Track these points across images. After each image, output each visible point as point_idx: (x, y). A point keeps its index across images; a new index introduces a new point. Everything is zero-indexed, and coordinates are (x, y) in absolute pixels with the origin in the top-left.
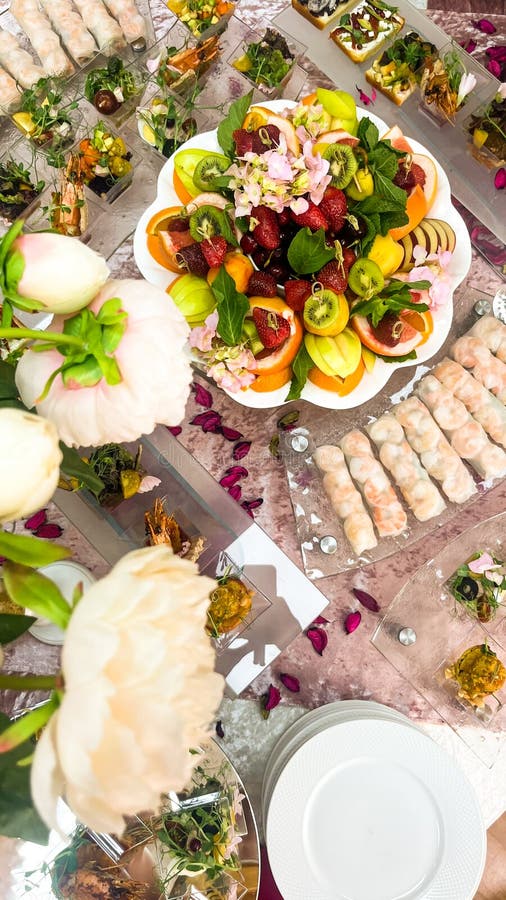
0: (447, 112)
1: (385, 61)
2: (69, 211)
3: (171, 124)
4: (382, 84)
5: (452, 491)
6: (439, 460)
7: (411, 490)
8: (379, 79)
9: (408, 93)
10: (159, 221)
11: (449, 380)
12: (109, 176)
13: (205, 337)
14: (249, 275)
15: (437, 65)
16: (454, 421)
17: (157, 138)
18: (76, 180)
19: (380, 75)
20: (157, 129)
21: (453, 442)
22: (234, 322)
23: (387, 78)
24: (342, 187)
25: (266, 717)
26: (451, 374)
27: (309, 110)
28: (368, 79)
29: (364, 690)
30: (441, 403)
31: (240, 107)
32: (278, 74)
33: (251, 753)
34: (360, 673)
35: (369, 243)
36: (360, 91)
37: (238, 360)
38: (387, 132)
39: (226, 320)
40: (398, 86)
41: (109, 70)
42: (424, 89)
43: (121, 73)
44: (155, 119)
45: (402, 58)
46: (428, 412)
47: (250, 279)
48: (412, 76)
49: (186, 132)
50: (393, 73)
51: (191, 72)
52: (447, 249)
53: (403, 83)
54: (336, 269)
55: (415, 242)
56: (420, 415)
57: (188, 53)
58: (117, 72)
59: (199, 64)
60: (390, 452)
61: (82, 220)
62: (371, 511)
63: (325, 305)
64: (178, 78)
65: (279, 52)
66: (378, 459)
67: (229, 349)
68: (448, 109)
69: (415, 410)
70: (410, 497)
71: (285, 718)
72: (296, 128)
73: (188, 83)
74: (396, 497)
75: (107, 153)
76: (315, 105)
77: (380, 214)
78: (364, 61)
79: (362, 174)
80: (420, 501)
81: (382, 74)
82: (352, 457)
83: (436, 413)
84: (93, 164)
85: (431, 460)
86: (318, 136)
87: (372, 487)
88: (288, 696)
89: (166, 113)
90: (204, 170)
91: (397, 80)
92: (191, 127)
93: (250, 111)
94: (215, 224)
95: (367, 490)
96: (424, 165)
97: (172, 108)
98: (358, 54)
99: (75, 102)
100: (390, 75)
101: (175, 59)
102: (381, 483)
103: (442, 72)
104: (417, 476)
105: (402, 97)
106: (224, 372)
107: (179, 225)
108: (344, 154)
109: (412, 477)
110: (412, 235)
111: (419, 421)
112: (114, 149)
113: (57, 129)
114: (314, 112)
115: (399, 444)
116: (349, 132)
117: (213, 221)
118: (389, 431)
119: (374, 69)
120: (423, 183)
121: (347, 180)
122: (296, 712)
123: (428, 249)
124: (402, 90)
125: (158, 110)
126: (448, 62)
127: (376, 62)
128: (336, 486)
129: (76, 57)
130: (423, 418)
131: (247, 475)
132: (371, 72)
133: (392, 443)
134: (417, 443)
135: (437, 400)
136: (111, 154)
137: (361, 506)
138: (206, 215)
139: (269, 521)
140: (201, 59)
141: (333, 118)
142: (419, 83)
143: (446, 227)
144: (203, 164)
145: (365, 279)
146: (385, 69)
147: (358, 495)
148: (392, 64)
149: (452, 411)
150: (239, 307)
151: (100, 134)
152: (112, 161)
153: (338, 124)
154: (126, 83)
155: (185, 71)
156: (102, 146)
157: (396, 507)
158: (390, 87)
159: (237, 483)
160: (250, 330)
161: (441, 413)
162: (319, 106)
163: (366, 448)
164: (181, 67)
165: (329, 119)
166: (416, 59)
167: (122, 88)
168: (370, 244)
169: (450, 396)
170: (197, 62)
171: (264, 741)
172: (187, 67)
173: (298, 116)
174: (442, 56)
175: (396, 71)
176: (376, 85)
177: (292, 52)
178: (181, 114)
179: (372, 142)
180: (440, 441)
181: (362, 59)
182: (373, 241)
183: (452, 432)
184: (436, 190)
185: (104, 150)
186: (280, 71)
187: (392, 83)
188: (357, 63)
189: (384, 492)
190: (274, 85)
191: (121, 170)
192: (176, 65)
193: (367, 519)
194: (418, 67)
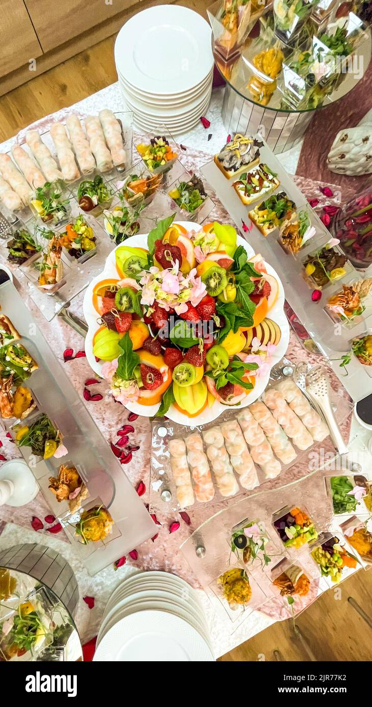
0: (293, 250)
1: (262, 208)
2: (50, 269)
3: (123, 224)
4: (258, 221)
5: (245, 483)
6: (241, 463)
7: (220, 477)
8: (256, 218)
9: (272, 230)
10: (100, 287)
11: (257, 415)
12: (79, 250)
13: (110, 372)
14: (144, 339)
15: (293, 216)
16: (254, 441)
17: (114, 231)
18: (55, 251)
19: (257, 216)
20: (114, 226)
21: (251, 452)
22: (129, 367)
23: (261, 219)
24: (215, 295)
25: (116, 570)
26: (260, 412)
27: (206, 235)
28: (250, 216)
29: (173, 565)
30: (249, 429)
31: (164, 224)
32: (194, 205)
33: (104, 586)
34: (172, 556)
35: (225, 334)
36: (243, 222)
37: (128, 389)
38: (253, 257)
39: (124, 365)
40: (267, 224)
41: (94, 182)
42: (282, 231)
43: (100, 186)
44: (114, 219)
45: (273, 208)
46: (241, 432)
47: (144, 342)
48: (277, 220)
49: (133, 230)
50: (265, 216)
51: (141, 194)
52: (274, 343)
53: (270, 224)
54: (198, 353)
55: (255, 335)
56: (236, 433)
57: (142, 181)
58: (99, 185)
59: (147, 190)
60: (213, 452)
61: (57, 275)
62: (195, 485)
63: (187, 374)
64: (133, 196)
65: (197, 191)
66: (205, 452)
67: (124, 381)
68: (295, 248)
69: (233, 430)
70: (220, 481)
71: (126, 571)
72: (195, 246)
73: (139, 200)
74: (211, 479)
75: (81, 235)
76: (210, 232)
77: (236, 316)
78: (250, 205)
79: (230, 288)
80: (224, 486)
81: (259, 216)
82: (190, 450)
83: (245, 433)
84: (72, 240)
85: (237, 462)
86: (208, 254)
87: (197, 472)
88: (130, 561)
89: (121, 217)
90: (130, 264)
91: (267, 221)
92: (136, 227)
93: (171, 226)
94: (130, 301)
95: (194, 473)
96: (272, 284)
97: (126, 213)
98: (247, 200)
99: (68, 199)
100: (263, 217)
101: (134, 183)
102: (203, 470)
103: (295, 223)
104: (226, 471)
105: (267, 232)
106: (119, 393)
107: (110, 295)
108: (220, 275)
109: (222, 470)
110: (254, 330)
111: (233, 437)
112: (85, 233)
113: (56, 214)
114: (210, 237)
115: (219, 449)
116: (228, 254)
117: (129, 298)
118: (215, 439)
119: (254, 211)
120: (269, 294)
121: (219, 291)
122: (133, 569)
123: (262, 341)
124: (269, 228)
125: (117, 214)
126: (301, 217)
127: (257, 207)
128: (177, 466)
129: (82, 169)
130: (237, 435)
131: (133, 431)
132: (252, 213)
133: (215, 447)
134: (230, 449)
135: (248, 426)
136: (84, 236)
137: (189, 481)
138: (126, 294)
139: (140, 460)
140: (149, 186)
141: (221, 242)
142: (280, 225)
143: (276, 327)
144: (130, 260)
145: (217, 359)
146: (261, 213)
147: (189, 474)
148: (266, 210)
149: (255, 435)
150: (133, 360)
151: (79, 223)
152: (84, 241)
153: (223, 248)
154: (101, 193)
155: (138, 192)
156: (79, 230)
157: (209, 486)
158: (262, 225)
159: (128, 435)
160: (137, 375)
161: (249, 434)
162: (213, 234)
163: (199, 447)
164: (136, 189)
165: (218, 242)
166: (282, 211)
167: (98, 197)
168: (225, 336)
169: (256, 425)
170: (146, 188)
171: (112, 581)
172: (139, 190)
173: (198, 238)
174: (298, 211)
175: (268, 215)
176: (254, 221)
177: (206, 191)
178: (132, 219)
179: (241, 263)
180: (244, 452)
181: (248, 203)
182: (227, 334)
183: (252, 447)
184: (276, 299)
185: (80, 233)
186: (196, 203)
187: (264, 222)
188: (245, 204)
189: (204, 476)
190: (190, 211)
191: (87, 247)
192: (132, 188)
193: (190, 490)
194: (282, 216)
